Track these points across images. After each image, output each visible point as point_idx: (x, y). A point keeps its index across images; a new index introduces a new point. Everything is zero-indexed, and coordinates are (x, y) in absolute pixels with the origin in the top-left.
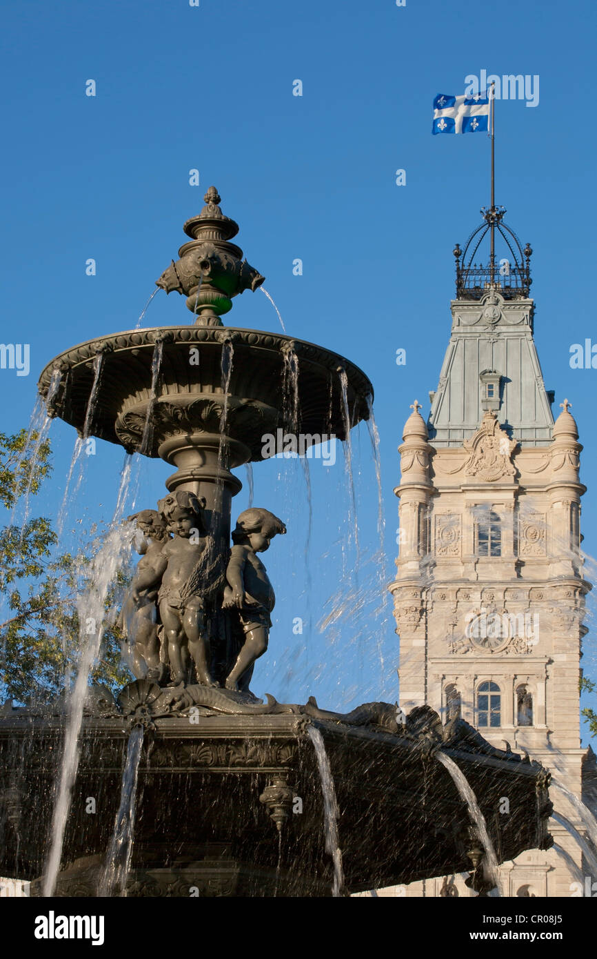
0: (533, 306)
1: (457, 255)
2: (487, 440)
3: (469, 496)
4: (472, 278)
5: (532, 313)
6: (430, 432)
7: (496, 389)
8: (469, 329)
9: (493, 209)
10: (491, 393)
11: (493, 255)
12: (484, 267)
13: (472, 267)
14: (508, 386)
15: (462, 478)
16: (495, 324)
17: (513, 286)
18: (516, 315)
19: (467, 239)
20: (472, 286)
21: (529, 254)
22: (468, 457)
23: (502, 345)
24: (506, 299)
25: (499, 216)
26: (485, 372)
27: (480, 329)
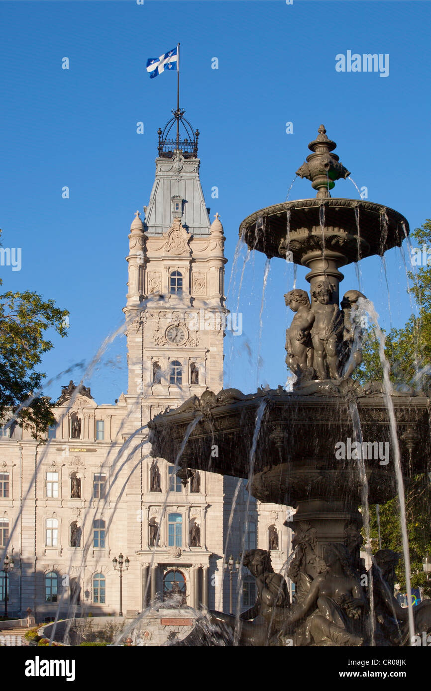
0: (199, 162)
1: (160, 134)
2: (175, 233)
3: (166, 262)
4: (167, 146)
5: (199, 166)
6: (145, 228)
7: (180, 206)
8: (165, 174)
9: (179, 110)
10: (177, 208)
11: (178, 135)
12: (174, 141)
13: (168, 141)
14: (186, 205)
15: (162, 253)
16: (179, 172)
17: (189, 151)
18: (190, 167)
19: (164, 126)
20: (167, 151)
21: (197, 135)
22: (165, 241)
23: (183, 182)
24: (185, 158)
25: (182, 114)
26: (174, 197)
27: (171, 174)
